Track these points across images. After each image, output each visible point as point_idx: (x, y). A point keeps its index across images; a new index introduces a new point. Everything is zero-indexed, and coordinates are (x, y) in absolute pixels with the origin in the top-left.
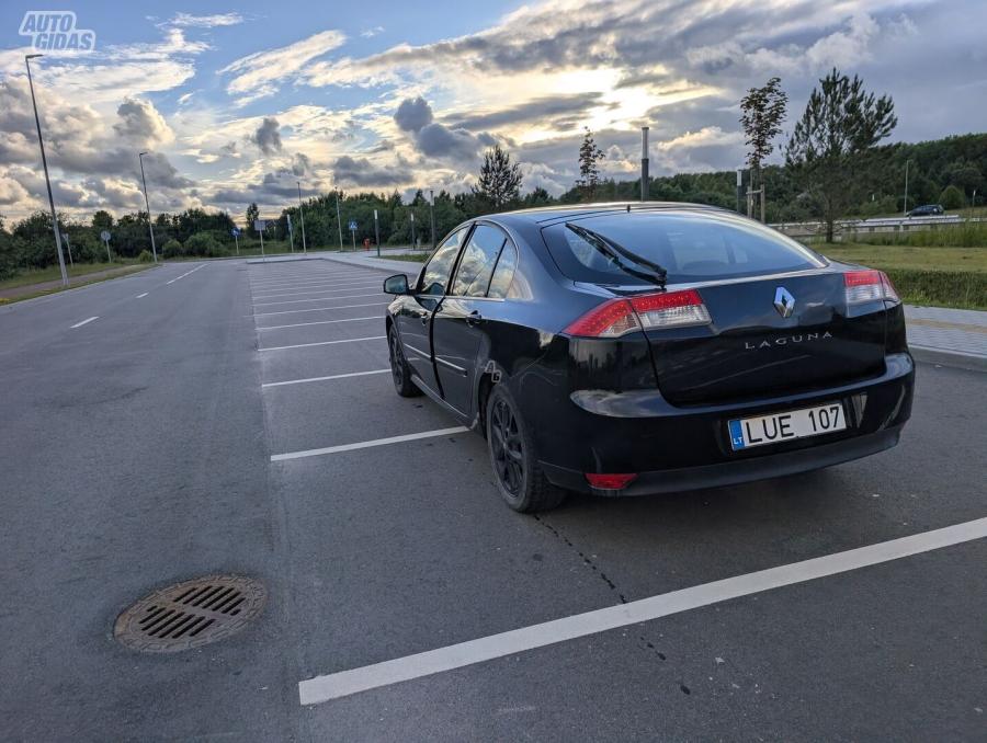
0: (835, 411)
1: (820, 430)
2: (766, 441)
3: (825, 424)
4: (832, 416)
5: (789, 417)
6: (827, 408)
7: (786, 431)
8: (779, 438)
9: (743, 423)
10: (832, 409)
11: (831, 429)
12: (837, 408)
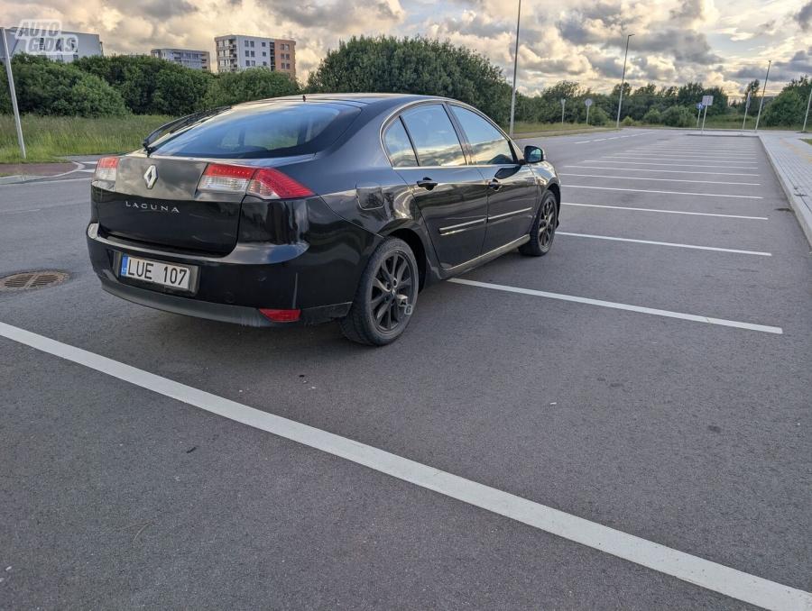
0: (183, 273)
1: (168, 283)
2: (136, 277)
3: (173, 280)
4: (180, 276)
5: (152, 265)
6: (178, 269)
7: (148, 274)
8: (143, 278)
9: (129, 258)
10: (181, 271)
11: (176, 285)
12: (185, 271)
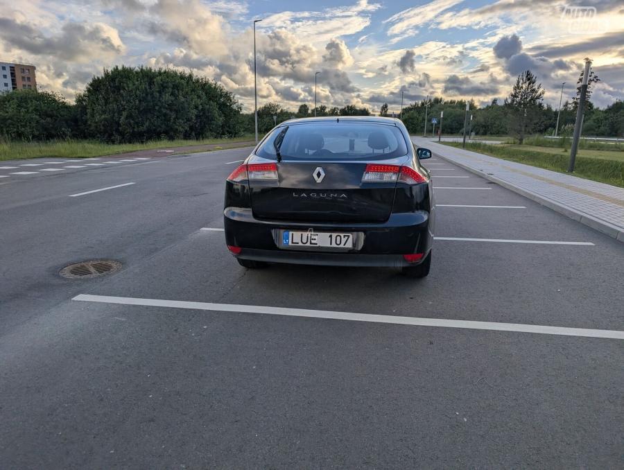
0: (346, 238)
1: (334, 245)
2: (300, 244)
3: (338, 243)
4: (344, 240)
5: (316, 235)
6: (342, 235)
7: (313, 242)
8: (308, 244)
9: (291, 233)
10: (345, 236)
11: (342, 246)
12: (349, 236)
